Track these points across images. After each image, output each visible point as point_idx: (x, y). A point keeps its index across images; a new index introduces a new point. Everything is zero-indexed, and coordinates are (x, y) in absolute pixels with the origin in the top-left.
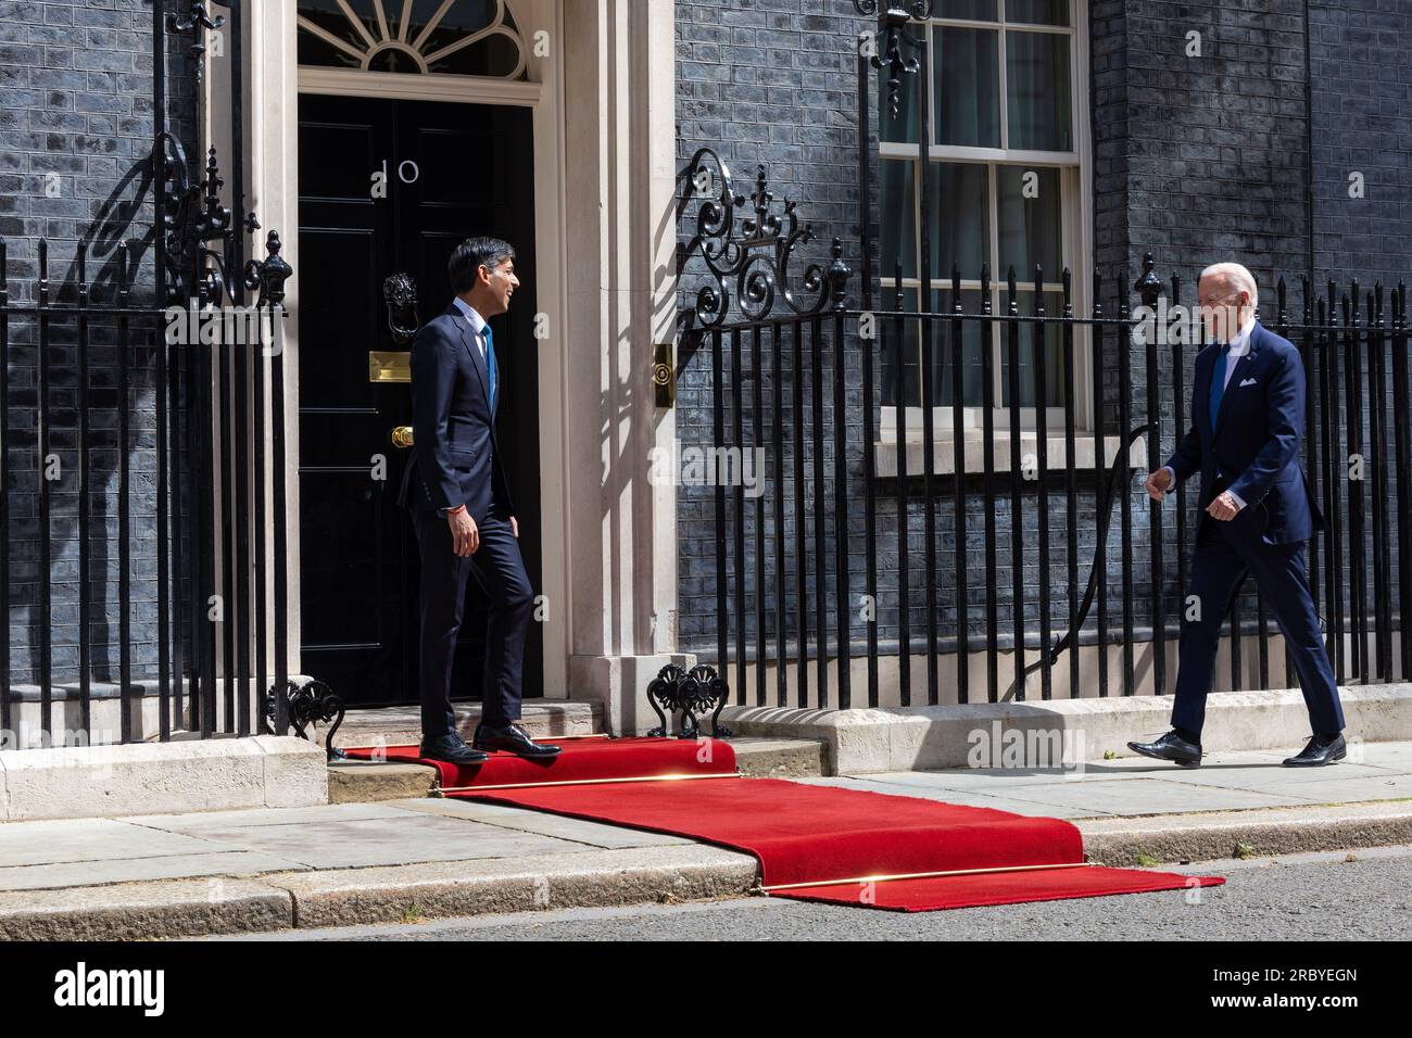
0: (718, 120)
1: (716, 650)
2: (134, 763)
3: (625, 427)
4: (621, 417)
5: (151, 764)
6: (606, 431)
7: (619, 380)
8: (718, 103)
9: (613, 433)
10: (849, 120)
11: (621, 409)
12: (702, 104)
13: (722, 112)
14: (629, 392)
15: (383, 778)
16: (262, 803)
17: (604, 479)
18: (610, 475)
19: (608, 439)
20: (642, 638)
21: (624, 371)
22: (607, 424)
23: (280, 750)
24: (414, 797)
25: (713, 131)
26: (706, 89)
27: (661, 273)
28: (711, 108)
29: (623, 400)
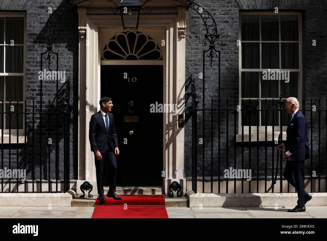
0: (198, 67)
1: (192, 178)
2: (31, 197)
3: (171, 132)
4: (170, 130)
5: (34, 197)
6: (167, 132)
7: (170, 122)
8: (198, 63)
9: (168, 133)
10: (231, 65)
11: (170, 128)
12: (194, 64)
13: (199, 65)
14: (172, 125)
15: (84, 202)
16: (57, 206)
17: (166, 142)
18: (168, 141)
19: (168, 134)
20: (174, 175)
21: (171, 120)
22: (167, 131)
23: (63, 196)
24: (90, 206)
25: (197, 69)
26: (195, 61)
27: (182, 99)
28: (196, 64)
29: (170, 126)
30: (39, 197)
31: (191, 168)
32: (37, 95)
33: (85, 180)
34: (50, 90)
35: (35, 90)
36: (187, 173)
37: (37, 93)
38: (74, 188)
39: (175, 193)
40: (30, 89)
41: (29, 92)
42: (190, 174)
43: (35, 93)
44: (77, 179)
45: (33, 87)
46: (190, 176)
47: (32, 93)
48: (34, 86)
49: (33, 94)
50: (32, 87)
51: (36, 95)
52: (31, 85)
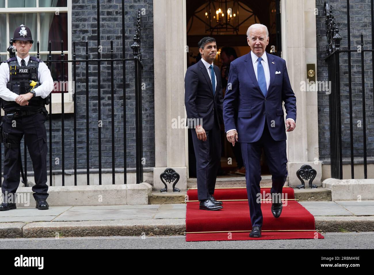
1: (330, 161)
2: (85, 191)
5: (90, 191)
15: (168, 197)
16: (126, 204)
23: (133, 188)
24: (178, 203)
30: (98, 191)
31: (329, 146)
32: (90, 38)
33: (166, 167)
34: (109, 32)
35: (86, 32)
36: (323, 153)
37: (90, 36)
38: (151, 179)
39: (307, 182)
40: (79, 30)
41: (77, 34)
42: (327, 155)
43: (86, 36)
44: (154, 166)
45: (83, 28)
46: (328, 158)
47: (82, 35)
48: (85, 26)
49: (84, 38)
50: (81, 28)
51: (87, 39)
52: (81, 23)
